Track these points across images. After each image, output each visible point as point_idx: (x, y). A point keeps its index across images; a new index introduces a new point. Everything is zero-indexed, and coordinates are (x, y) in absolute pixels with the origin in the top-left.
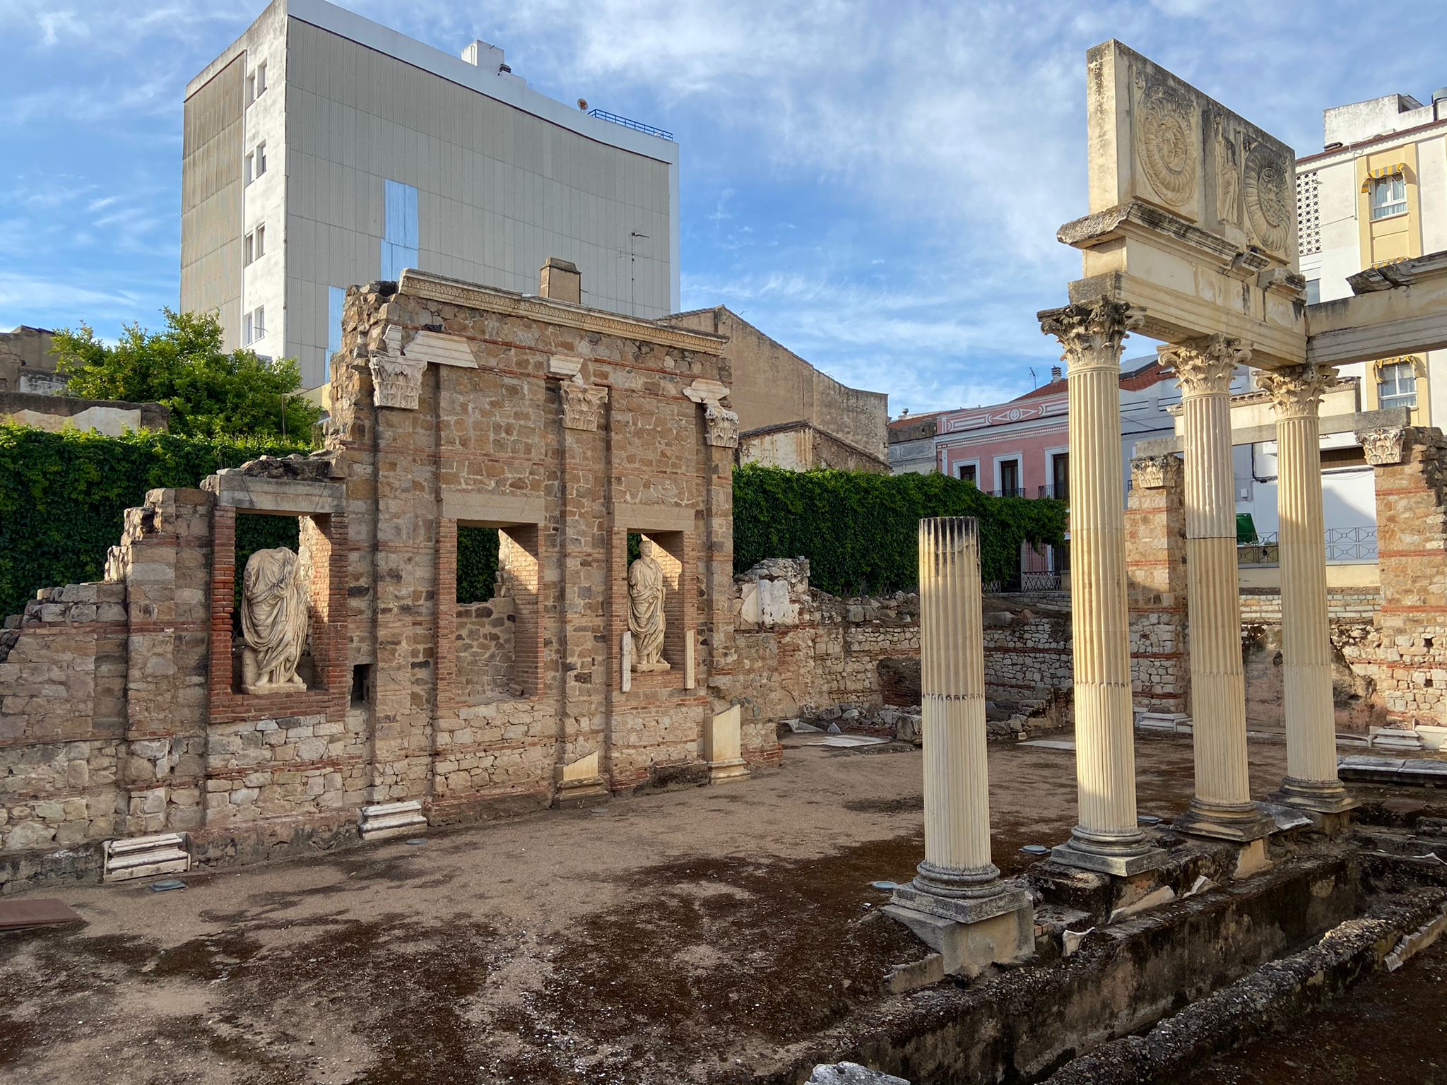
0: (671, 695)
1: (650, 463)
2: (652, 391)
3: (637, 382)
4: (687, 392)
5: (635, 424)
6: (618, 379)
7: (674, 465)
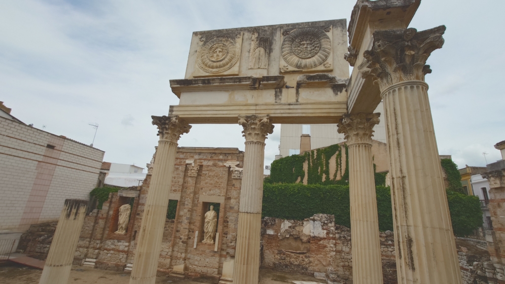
0: (210, 252)
1: (212, 184)
2: (215, 165)
3: (211, 163)
4: (225, 164)
5: (208, 174)
6: (205, 163)
7: (220, 185)
